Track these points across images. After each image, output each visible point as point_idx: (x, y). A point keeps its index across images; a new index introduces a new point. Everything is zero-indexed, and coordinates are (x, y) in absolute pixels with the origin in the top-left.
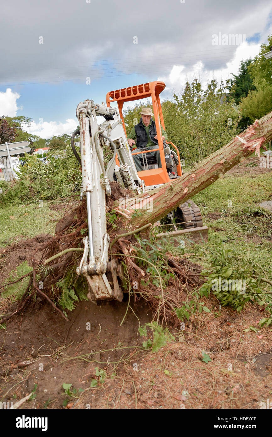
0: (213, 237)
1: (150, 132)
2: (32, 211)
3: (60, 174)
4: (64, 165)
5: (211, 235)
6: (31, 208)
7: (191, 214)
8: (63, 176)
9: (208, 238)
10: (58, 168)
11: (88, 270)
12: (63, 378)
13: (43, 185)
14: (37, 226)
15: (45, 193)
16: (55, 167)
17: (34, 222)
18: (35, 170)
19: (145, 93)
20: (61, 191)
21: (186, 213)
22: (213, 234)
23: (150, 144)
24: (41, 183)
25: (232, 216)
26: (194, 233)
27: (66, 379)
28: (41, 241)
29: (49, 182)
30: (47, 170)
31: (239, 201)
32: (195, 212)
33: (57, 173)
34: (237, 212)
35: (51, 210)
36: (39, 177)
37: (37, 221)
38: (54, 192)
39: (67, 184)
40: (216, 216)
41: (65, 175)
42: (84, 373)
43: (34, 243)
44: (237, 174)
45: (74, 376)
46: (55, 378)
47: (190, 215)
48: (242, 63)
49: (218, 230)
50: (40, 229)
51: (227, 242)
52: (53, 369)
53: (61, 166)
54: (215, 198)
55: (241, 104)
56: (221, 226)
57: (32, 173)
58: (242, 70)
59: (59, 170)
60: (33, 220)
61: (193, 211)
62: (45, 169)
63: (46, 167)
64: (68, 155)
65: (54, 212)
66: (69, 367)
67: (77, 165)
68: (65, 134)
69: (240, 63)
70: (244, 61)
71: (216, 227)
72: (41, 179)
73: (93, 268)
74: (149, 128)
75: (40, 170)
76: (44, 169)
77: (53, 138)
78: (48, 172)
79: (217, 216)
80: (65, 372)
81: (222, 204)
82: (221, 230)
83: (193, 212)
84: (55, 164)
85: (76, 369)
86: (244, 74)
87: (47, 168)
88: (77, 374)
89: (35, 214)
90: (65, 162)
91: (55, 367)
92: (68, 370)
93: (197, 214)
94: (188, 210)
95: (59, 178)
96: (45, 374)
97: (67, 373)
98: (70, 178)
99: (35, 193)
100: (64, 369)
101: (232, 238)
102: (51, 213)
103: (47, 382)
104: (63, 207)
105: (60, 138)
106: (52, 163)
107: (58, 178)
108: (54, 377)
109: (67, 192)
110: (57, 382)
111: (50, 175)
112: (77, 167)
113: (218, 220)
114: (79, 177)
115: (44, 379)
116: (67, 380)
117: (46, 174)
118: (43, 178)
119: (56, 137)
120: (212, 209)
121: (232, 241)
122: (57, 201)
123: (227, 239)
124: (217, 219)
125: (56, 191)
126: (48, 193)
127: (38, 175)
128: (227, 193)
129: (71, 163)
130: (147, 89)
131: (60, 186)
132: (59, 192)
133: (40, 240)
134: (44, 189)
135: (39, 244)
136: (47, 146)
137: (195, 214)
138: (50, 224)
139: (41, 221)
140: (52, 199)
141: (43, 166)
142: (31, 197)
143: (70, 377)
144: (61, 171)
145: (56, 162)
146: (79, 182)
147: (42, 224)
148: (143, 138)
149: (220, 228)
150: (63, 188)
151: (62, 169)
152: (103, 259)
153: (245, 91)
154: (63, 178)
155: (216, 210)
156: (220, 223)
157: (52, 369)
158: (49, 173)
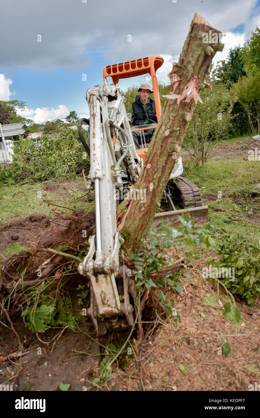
0: (213, 218)
1: (148, 111)
2: (26, 192)
3: (54, 155)
4: (57, 146)
5: (211, 216)
6: (25, 189)
7: (189, 193)
8: (57, 157)
9: (208, 218)
10: (52, 150)
11: (94, 267)
12: (58, 376)
13: (37, 166)
14: (30, 206)
15: (39, 174)
16: (49, 148)
17: (28, 202)
18: (29, 151)
19: (143, 67)
20: (55, 172)
21: (185, 192)
22: (212, 214)
23: (147, 122)
24: (35, 164)
25: (230, 197)
26: (194, 212)
27: (62, 377)
28: (34, 221)
29: (43, 163)
30: (40, 151)
31: (235, 182)
32: (194, 192)
33: (51, 154)
34: (234, 193)
35: (45, 190)
36: (33, 158)
37: (30, 201)
38: (47, 173)
39: (60, 165)
40: (212, 197)
41: (58, 156)
42: (83, 369)
43: (27, 222)
44: (229, 156)
45: (71, 373)
46: (50, 375)
47: (189, 195)
48: (231, 51)
49: (217, 210)
50: (33, 208)
51: (228, 223)
52: (48, 364)
53: (55, 147)
54: (210, 180)
55: (232, 89)
56: (220, 207)
57: (25, 154)
58: (230, 58)
59: (53, 151)
60: (27, 200)
61: (192, 190)
62: (39, 150)
63: (40, 148)
64: (61, 137)
65: (48, 193)
66: (66, 361)
67: (71, 146)
68: (58, 120)
69: (230, 50)
70: (233, 49)
71: (214, 207)
72: (35, 159)
73: (100, 265)
74: (147, 106)
75: (34, 151)
76: (37, 151)
77: (47, 123)
78: (41, 153)
79: (214, 196)
80: (61, 367)
81: (217, 185)
82: (221, 211)
83: (191, 192)
84: (48, 145)
85: (74, 364)
86: (232, 62)
87: (40, 150)
88: (75, 370)
89: (28, 194)
90: (59, 144)
91: (50, 361)
92: (64, 364)
93: (196, 194)
94: (187, 189)
95: (53, 159)
96: (39, 370)
97: (64, 369)
98: (64, 159)
99: (29, 173)
100: (59, 364)
101: (234, 219)
102: (45, 194)
103: (41, 380)
104: (56, 187)
105: (53, 123)
106: (45, 145)
107: (51, 159)
108: (48, 374)
109: (61, 173)
110: (52, 381)
111: (44, 156)
112: (70, 149)
113: (217, 200)
114: (72, 158)
115: (37, 377)
116: (64, 378)
117: (40, 155)
118: (36, 160)
119: (49, 122)
120: (208, 190)
121: (234, 221)
122: (50, 182)
123: (228, 220)
124: (215, 200)
125: (50, 172)
126: (42, 174)
127: (31, 156)
128: (222, 175)
129: (64, 145)
130: (146, 64)
131: (53, 167)
132: (52, 173)
133: (33, 219)
134: (37, 170)
135: (33, 224)
136: (41, 131)
137: (194, 194)
138: (43, 204)
139: (34, 201)
140: (46, 180)
141: (37, 148)
142: (25, 178)
143: (67, 374)
144: (55, 152)
145: (50, 143)
146: (73, 163)
147: (36, 203)
148: (141, 116)
149: (219, 208)
150: (57, 169)
151: (55, 150)
152: (114, 255)
153: (233, 78)
154: (56, 159)
155: (212, 191)
156: (218, 203)
157: (46, 364)
158: (43, 154)
